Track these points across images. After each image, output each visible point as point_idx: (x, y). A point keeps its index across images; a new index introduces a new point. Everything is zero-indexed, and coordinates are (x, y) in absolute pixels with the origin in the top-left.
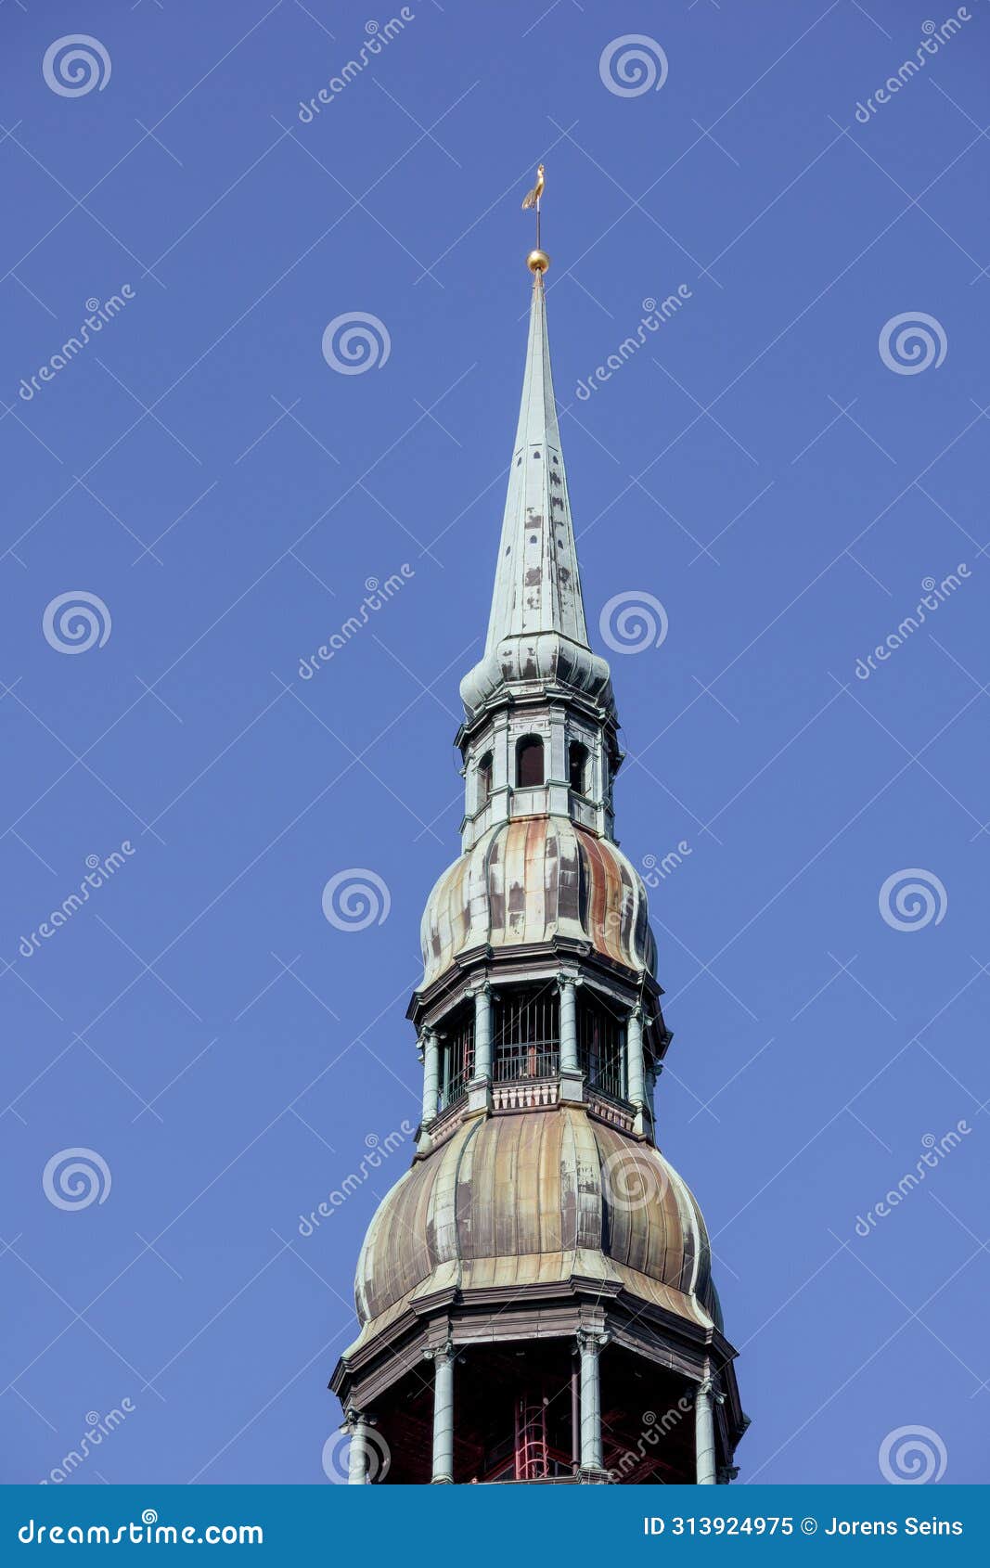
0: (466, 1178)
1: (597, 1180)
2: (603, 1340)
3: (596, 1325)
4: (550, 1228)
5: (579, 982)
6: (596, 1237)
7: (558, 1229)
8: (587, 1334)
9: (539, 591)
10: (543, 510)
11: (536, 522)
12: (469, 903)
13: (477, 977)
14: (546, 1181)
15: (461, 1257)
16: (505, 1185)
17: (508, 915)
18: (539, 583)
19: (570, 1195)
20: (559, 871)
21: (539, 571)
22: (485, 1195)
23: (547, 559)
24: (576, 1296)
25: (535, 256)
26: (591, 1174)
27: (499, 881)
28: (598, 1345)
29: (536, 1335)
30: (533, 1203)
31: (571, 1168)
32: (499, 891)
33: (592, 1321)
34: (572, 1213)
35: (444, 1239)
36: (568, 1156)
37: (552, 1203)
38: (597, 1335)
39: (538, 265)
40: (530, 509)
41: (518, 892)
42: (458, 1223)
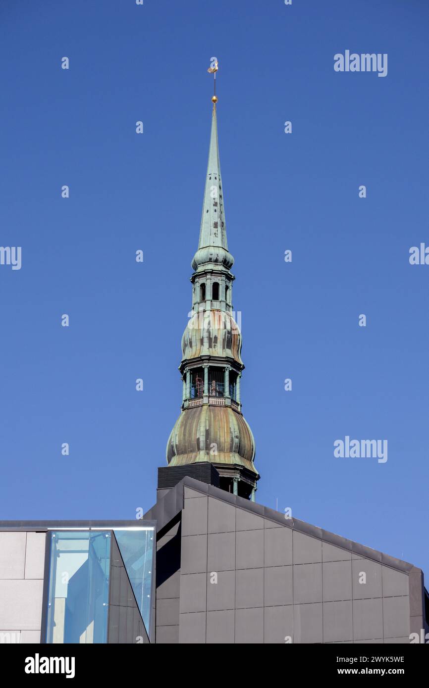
0: (208, 428)
1: (238, 435)
2: (239, 480)
3: (237, 476)
4: (227, 446)
5: (231, 369)
6: (237, 450)
7: (229, 446)
8: (236, 478)
9: (217, 231)
10: (218, 201)
11: (216, 204)
12: (203, 337)
13: (205, 362)
14: (227, 433)
15: (206, 449)
16: (217, 432)
17: (213, 344)
18: (217, 228)
19: (232, 438)
20: (227, 335)
21: (217, 223)
22: (212, 434)
23: (219, 219)
24: (234, 467)
25: (214, 98)
26: (237, 433)
27: (211, 334)
28: (238, 481)
29: (225, 476)
30: (224, 438)
31: (232, 430)
32: (211, 337)
33: (237, 475)
34: (233, 443)
35: (202, 445)
36: (231, 425)
37: (228, 440)
38: (238, 479)
39: (214, 101)
40: (214, 199)
41: (216, 338)
42: (206, 441)
